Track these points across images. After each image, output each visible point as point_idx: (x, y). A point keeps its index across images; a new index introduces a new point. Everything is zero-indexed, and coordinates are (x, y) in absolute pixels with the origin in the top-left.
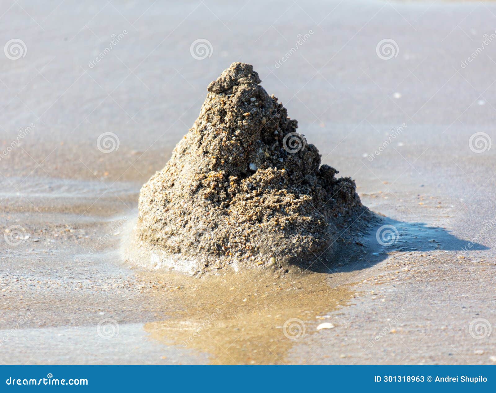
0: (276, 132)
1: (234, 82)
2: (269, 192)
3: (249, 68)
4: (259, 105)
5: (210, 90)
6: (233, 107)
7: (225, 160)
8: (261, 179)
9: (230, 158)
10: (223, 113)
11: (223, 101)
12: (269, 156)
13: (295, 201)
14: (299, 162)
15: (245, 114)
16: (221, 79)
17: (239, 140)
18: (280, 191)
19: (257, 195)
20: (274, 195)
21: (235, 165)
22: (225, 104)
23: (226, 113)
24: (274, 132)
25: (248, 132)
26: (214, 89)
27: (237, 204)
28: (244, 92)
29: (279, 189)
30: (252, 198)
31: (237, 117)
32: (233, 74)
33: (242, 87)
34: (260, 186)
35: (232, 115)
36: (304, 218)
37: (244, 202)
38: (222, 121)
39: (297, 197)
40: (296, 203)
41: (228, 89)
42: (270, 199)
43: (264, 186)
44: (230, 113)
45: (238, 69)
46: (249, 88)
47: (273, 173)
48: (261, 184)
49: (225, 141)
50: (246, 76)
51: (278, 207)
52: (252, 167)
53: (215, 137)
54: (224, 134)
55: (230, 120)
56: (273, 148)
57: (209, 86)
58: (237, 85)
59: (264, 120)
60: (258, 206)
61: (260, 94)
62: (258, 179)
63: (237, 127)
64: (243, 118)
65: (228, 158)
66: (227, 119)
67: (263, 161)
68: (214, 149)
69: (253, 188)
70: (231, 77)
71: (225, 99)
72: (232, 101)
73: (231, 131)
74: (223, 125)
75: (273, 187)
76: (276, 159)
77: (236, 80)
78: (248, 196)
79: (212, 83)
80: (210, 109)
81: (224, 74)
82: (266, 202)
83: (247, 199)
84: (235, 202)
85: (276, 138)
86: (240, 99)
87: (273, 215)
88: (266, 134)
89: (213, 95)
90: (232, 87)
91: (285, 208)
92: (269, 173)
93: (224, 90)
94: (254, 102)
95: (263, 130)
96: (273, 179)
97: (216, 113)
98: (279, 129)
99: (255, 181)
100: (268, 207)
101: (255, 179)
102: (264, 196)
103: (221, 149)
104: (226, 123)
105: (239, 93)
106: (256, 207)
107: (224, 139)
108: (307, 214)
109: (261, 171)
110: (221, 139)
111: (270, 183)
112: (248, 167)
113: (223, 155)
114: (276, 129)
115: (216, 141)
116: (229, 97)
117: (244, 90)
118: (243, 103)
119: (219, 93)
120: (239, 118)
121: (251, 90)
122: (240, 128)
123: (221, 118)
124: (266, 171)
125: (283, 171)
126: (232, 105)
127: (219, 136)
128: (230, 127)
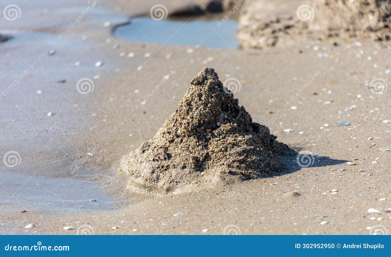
0: (229, 105)
1: (205, 78)
2: (229, 136)
3: (213, 70)
4: (220, 90)
5: (192, 83)
6: (206, 92)
7: (203, 121)
8: (224, 129)
9: (206, 120)
10: (200, 96)
11: (200, 89)
12: (227, 117)
13: (243, 139)
14: (243, 120)
15: (213, 95)
16: (198, 77)
17: (210, 109)
18: (235, 135)
19: (223, 138)
20: (232, 137)
21: (209, 123)
22: (201, 90)
23: (202, 95)
24: (228, 105)
25: (215, 105)
26: (194, 83)
27: (212, 144)
28: (211, 83)
29: (234, 134)
30: (220, 140)
31: (208, 97)
32: (204, 74)
33: (209, 81)
34: (223, 133)
35: (206, 96)
36: (250, 147)
37: (216, 142)
38: (200, 100)
39: (244, 137)
40: (244, 140)
41: (202, 82)
42: (230, 139)
43: (226, 133)
44: (205, 95)
45: (207, 71)
46: (214, 81)
47: (231, 126)
48: (224, 132)
49: (203, 111)
50: (211, 74)
51: (235, 143)
52: (218, 124)
53: (197, 109)
54: (202, 107)
55: (205, 99)
56: (228, 113)
57: (191, 81)
58: (207, 80)
59: (223, 98)
60: (224, 143)
61: (220, 85)
62: (222, 130)
63: (209, 102)
64: (212, 97)
65: (204, 120)
66: (203, 98)
67: (224, 120)
68: (196, 116)
69: (220, 135)
70: (203, 76)
71: (201, 88)
72: (205, 89)
73: (206, 105)
74: (201, 102)
75: (231, 134)
76: (231, 119)
77: (206, 77)
78: (218, 139)
79: (193, 79)
80: (192, 94)
81: (199, 74)
82: (228, 141)
83: (217, 141)
84: (211, 143)
85: (229, 108)
86: (209, 87)
87: (233, 147)
88: (224, 106)
89: (194, 86)
90: (204, 81)
91: (239, 143)
92: (228, 126)
93: (200, 83)
94: (217, 89)
95: (223, 104)
96: (230, 129)
97: (196, 96)
98: (231, 103)
99: (221, 131)
100: (230, 143)
101: (221, 130)
102: (227, 138)
103: (201, 115)
104: (202, 101)
105: (208, 84)
106: (223, 144)
107: (202, 109)
108: (251, 145)
109: (224, 125)
110: (201, 110)
111: (229, 131)
112: (216, 124)
113: (202, 119)
114: (229, 103)
115: (198, 111)
116: (203, 87)
117: (211, 82)
118: (211, 89)
119: (197, 85)
120: (210, 98)
121: (215, 82)
122: (211, 103)
123: (199, 98)
124: (226, 125)
125: (235, 124)
126: (205, 91)
127: (199, 108)
128: (205, 103)
